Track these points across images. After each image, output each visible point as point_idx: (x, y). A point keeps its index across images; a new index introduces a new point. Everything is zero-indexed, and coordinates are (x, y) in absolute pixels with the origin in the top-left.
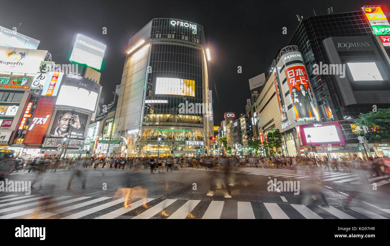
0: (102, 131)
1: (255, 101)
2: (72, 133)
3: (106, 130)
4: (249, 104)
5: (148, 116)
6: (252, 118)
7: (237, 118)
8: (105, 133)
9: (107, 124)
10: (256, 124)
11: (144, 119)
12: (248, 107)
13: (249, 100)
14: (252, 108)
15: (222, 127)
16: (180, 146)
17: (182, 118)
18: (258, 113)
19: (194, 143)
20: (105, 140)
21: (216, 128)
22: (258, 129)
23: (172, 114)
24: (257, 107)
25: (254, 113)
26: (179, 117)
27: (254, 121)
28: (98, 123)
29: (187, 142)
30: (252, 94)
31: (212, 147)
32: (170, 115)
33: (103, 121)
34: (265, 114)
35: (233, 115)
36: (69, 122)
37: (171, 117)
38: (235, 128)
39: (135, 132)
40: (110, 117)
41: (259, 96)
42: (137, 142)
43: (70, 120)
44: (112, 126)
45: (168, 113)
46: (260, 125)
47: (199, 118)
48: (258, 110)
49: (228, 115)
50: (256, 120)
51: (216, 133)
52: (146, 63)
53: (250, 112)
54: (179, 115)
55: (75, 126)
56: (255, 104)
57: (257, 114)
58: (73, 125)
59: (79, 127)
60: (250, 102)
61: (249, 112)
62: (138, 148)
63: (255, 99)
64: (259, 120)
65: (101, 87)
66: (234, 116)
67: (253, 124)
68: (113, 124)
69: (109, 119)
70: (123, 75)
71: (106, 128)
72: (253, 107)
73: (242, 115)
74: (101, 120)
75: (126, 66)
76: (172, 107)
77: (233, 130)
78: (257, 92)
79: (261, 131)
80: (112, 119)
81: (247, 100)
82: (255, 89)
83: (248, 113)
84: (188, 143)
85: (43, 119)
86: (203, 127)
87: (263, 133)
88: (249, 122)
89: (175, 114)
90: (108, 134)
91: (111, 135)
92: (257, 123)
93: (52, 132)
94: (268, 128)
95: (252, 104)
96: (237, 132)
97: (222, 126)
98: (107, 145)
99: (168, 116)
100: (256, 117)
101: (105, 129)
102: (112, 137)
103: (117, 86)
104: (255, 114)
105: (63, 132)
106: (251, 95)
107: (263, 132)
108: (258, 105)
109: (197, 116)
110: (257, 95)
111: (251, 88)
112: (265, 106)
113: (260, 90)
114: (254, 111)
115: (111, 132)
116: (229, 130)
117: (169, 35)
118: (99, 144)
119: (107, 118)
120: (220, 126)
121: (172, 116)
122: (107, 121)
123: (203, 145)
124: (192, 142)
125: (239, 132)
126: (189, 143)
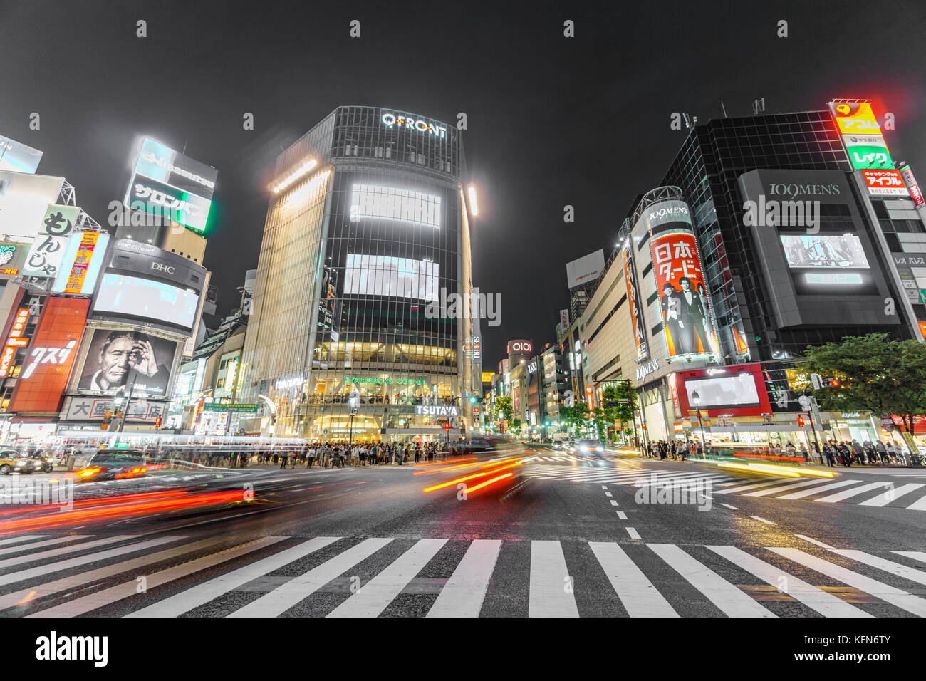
0: (213, 382)
1: (579, 315)
2: (136, 386)
3: (221, 380)
4: (565, 322)
5: (325, 347)
6: (571, 355)
7: (536, 353)
8: (219, 387)
9: (223, 365)
10: (578, 368)
11: (316, 354)
12: (561, 329)
13: (566, 311)
14: (572, 331)
15: (502, 374)
16: (402, 416)
17: (406, 352)
18: (584, 342)
19: (436, 410)
20: (220, 404)
21: (488, 377)
22: (584, 378)
23: (383, 342)
24: (582, 328)
25: (577, 343)
26: (401, 350)
27: (575, 361)
28: (202, 361)
29: (419, 407)
30: (574, 299)
31: (478, 419)
32: (380, 344)
33: (214, 356)
34: (600, 345)
35: (526, 347)
36: (128, 360)
37: (381, 350)
38: (532, 375)
39: (294, 384)
40: (231, 349)
41: (587, 303)
42: (298, 408)
43: (129, 354)
44: (236, 371)
45: (375, 339)
46: (589, 370)
47: (449, 353)
48: (584, 336)
49: (517, 347)
50: (579, 359)
51: (487, 388)
52: (321, 217)
53: (567, 340)
54: (400, 345)
55: (142, 368)
56: (579, 322)
57: (583, 345)
58: (137, 367)
59: (154, 370)
60: (568, 316)
61: (564, 339)
62: (302, 422)
63: (579, 309)
64: (586, 358)
65: (208, 275)
66: (529, 347)
67: (572, 367)
68: (239, 365)
69: (230, 352)
70: (264, 246)
71: (221, 374)
72: (573, 328)
73: (547, 346)
74: (209, 354)
75: (270, 223)
76: (384, 325)
77: (525, 382)
78: (583, 294)
79: (589, 384)
80: (237, 353)
81: (562, 311)
82: (580, 288)
83: (561, 341)
84: (422, 409)
85: (60, 351)
86: (456, 374)
87: (593, 388)
88: (562, 362)
89: (390, 343)
90: (227, 389)
91: (234, 391)
92: (581, 364)
93: (85, 382)
94: (606, 378)
95: (571, 322)
96: (536, 385)
97: (500, 372)
98: (226, 414)
99: (374, 346)
100: (579, 352)
101: (219, 378)
102: (237, 397)
103: (248, 271)
104: (578, 346)
105: (112, 385)
106: (571, 300)
107: (595, 386)
108: (585, 325)
109: (443, 349)
110: (584, 300)
111: (572, 284)
112: (600, 328)
113: (590, 288)
114: (577, 338)
115: (235, 384)
116: (517, 382)
117: (378, 151)
118: (206, 412)
119: (225, 351)
120: (497, 372)
121: (384, 347)
122: (224, 358)
123: (456, 414)
124: (431, 407)
125: (541, 386)
126: (424, 409)
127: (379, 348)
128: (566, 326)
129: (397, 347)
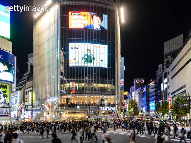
0: (24, 100)
1: (168, 67)
3: (27, 99)
4: (160, 70)
5: (64, 85)
6: (162, 84)
7: (146, 84)
8: (26, 101)
9: (27, 93)
10: (165, 90)
11: (61, 87)
12: (159, 73)
13: (161, 65)
14: (164, 74)
15: (131, 92)
17: (95, 86)
18: (169, 79)
19: (107, 108)
21: (126, 93)
22: (167, 94)
24: (169, 73)
25: (165, 79)
26: (93, 86)
27: (164, 87)
28: (18, 92)
29: (101, 108)
30: (166, 60)
32: (85, 84)
33: (22, 90)
34: (176, 80)
35: (142, 81)
38: (144, 93)
39: (54, 100)
40: (29, 87)
41: (172, 61)
42: (56, 109)
44: (32, 95)
45: (83, 82)
46: (170, 91)
47: (112, 86)
48: (169, 76)
49: (138, 81)
50: (166, 86)
51: (125, 97)
53: (161, 78)
54: (93, 84)
56: (168, 70)
57: (168, 80)
60: (162, 68)
61: (159, 78)
63: (168, 64)
64: (169, 86)
66: (143, 81)
67: (162, 89)
69: (28, 88)
70: (34, 44)
71: (26, 96)
72: (164, 73)
73: (151, 80)
74: (20, 89)
75: (35, 33)
76: (86, 76)
77: (141, 95)
78: (170, 57)
80: (31, 89)
81: (159, 65)
82: (169, 54)
83: (158, 79)
84: (102, 108)
86: (115, 95)
87: (171, 98)
88: (158, 86)
89: (89, 83)
90: (30, 102)
91: (32, 103)
92: (166, 89)
95: (163, 71)
96: (146, 97)
98: (30, 112)
99: (83, 85)
100: (166, 83)
101: (26, 98)
102: (33, 105)
103: (29, 54)
104: (165, 81)
106: (164, 60)
108: (170, 72)
109: (109, 85)
110: (171, 60)
112: (177, 73)
113: (174, 54)
114: (165, 77)
115: (32, 100)
116: (137, 95)
119: (26, 88)
120: (129, 92)
121: (87, 85)
122: (27, 90)
123: (115, 110)
124: (105, 108)
125: (147, 97)
126: (103, 108)
127: (85, 85)
128: (161, 72)
129: (92, 84)
